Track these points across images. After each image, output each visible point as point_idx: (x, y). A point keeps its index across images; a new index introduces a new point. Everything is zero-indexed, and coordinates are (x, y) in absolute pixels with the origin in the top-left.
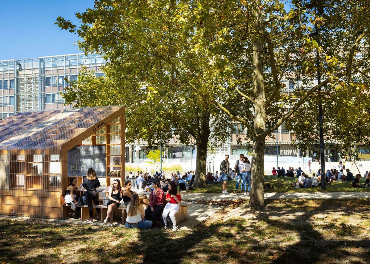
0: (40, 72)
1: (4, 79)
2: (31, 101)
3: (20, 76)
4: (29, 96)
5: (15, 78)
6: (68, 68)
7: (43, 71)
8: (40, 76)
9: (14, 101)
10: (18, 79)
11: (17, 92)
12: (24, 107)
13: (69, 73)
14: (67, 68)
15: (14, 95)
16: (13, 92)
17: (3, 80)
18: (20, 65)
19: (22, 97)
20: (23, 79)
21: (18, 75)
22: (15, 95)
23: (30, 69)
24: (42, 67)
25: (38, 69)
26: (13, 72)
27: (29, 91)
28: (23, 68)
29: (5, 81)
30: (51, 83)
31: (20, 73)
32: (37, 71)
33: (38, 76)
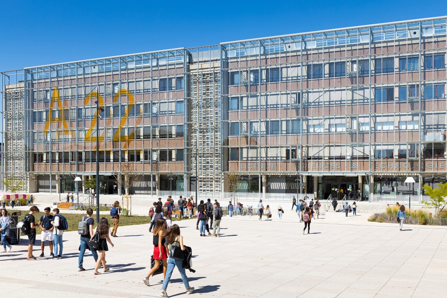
0: (221, 65)
1: (169, 77)
2: (208, 107)
3: (191, 71)
4: (204, 100)
5: (185, 74)
6: (264, 57)
7: (225, 63)
8: (222, 71)
9: (184, 107)
10: (189, 76)
11: (189, 95)
12: (197, 117)
13: (265, 64)
14: (262, 57)
15: (183, 100)
16: (182, 96)
17: (167, 77)
18: (190, 55)
19: (194, 102)
20: (196, 75)
21: (189, 70)
22: (185, 99)
23: (205, 61)
24: (224, 57)
25: (219, 60)
26: (182, 66)
27: (204, 94)
28: (194, 60)
29: (169, 79)
30: (236, 81)
31: (192, 67)
32: (218, 64)
33: (218, 70)
